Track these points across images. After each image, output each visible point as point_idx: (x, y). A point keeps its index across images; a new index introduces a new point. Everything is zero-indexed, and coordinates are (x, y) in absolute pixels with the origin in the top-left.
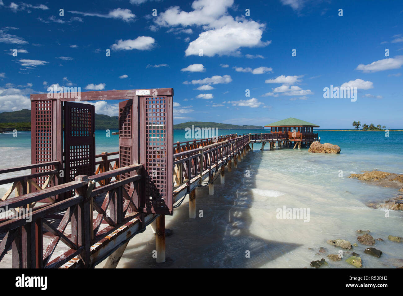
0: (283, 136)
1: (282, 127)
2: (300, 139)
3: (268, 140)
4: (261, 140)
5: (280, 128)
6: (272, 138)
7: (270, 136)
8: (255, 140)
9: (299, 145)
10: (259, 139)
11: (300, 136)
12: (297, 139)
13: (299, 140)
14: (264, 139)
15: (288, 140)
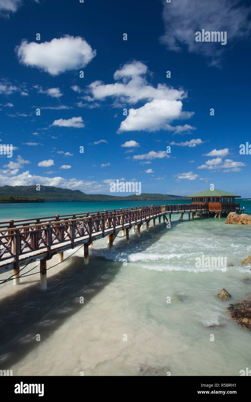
0: (202, 207)
1: (203, 198)
2: (220, 209)
3: (186, 211)
4: (177, 211)
5: (201, 199)
6: (191, 209)
7: (188, 207)
8: (171, 212)
9: (219, 215)
10: (175, 210)
11: (220, 207)
12: (217, 209)
13: (219, 211)
14: (182, 210)
15: (208, 210)
